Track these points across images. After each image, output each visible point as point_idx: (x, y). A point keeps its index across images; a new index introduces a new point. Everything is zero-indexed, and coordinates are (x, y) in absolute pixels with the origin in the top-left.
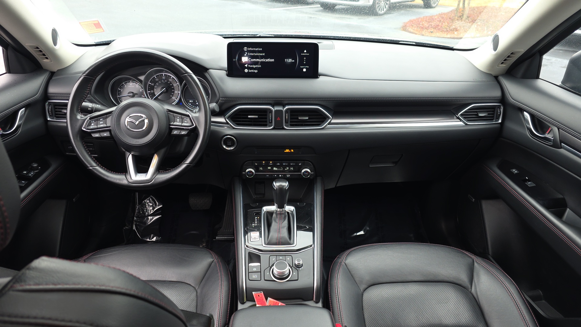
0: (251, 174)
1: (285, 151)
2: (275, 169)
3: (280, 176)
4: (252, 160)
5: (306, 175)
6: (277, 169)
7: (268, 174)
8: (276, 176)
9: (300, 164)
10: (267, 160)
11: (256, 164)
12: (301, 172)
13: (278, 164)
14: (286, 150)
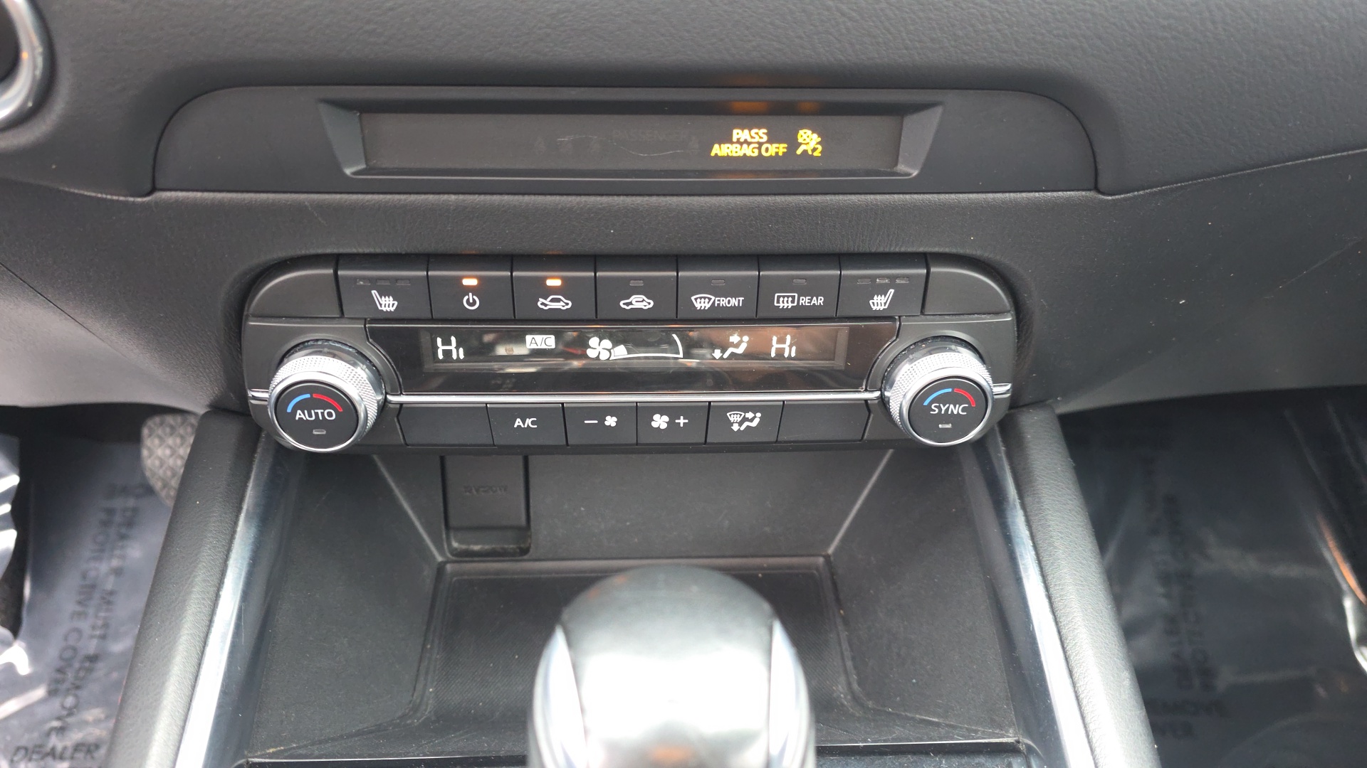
0: (330, 415)
1: (720, 150)
2: (601, 350)
3: (660, 421)
4: (337, 260)
5: (948, 417)
6: (621, 352)
7: (524, 412)
8: (611, 421)
9: (879, 303)
10: (512, 260)
11: (387, 304)
12: (886, 380)
13: (640, 302)
14: (738, 134)
